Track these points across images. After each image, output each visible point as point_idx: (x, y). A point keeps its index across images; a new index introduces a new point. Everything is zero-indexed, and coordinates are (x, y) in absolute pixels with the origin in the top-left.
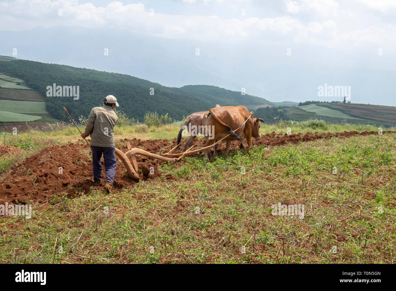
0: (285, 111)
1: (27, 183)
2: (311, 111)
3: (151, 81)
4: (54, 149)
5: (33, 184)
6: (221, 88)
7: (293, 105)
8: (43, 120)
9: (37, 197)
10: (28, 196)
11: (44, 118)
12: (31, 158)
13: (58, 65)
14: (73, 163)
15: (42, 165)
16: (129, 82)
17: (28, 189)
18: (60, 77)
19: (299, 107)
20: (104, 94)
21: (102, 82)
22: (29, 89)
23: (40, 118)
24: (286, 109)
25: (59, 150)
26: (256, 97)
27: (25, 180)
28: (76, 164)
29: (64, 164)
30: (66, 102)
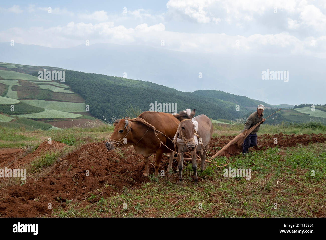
0: (282, 113)
1: (68, 179)
2: (305, 113)
3: (168, 87)
4: (91, 146)
5: (73, 180)
6: (226, 93)
7: (290, 108)
8: (84, 117)
9: (76, 194)
10: (68, 193)
11: (83, 116)
12: (73, 154)
13: (95, 74)
14: (108, 159)
15: (81, 161)
16: (151, 88)
17: (68, 185)
18: (97, 84)
19: (295, 109)
20: (131, 97)
21: (129, 88)
22: (74, 93)
23: (81, 115)
24: (284, 111)
25: (96, 147)
26: (257, 100)
27: (66, 176)
28: (110, 160)
29: (100, 160)
30: (101, 103)
